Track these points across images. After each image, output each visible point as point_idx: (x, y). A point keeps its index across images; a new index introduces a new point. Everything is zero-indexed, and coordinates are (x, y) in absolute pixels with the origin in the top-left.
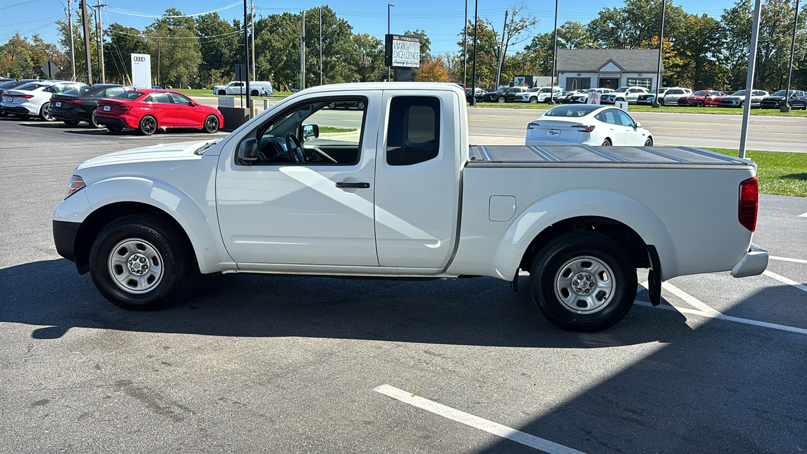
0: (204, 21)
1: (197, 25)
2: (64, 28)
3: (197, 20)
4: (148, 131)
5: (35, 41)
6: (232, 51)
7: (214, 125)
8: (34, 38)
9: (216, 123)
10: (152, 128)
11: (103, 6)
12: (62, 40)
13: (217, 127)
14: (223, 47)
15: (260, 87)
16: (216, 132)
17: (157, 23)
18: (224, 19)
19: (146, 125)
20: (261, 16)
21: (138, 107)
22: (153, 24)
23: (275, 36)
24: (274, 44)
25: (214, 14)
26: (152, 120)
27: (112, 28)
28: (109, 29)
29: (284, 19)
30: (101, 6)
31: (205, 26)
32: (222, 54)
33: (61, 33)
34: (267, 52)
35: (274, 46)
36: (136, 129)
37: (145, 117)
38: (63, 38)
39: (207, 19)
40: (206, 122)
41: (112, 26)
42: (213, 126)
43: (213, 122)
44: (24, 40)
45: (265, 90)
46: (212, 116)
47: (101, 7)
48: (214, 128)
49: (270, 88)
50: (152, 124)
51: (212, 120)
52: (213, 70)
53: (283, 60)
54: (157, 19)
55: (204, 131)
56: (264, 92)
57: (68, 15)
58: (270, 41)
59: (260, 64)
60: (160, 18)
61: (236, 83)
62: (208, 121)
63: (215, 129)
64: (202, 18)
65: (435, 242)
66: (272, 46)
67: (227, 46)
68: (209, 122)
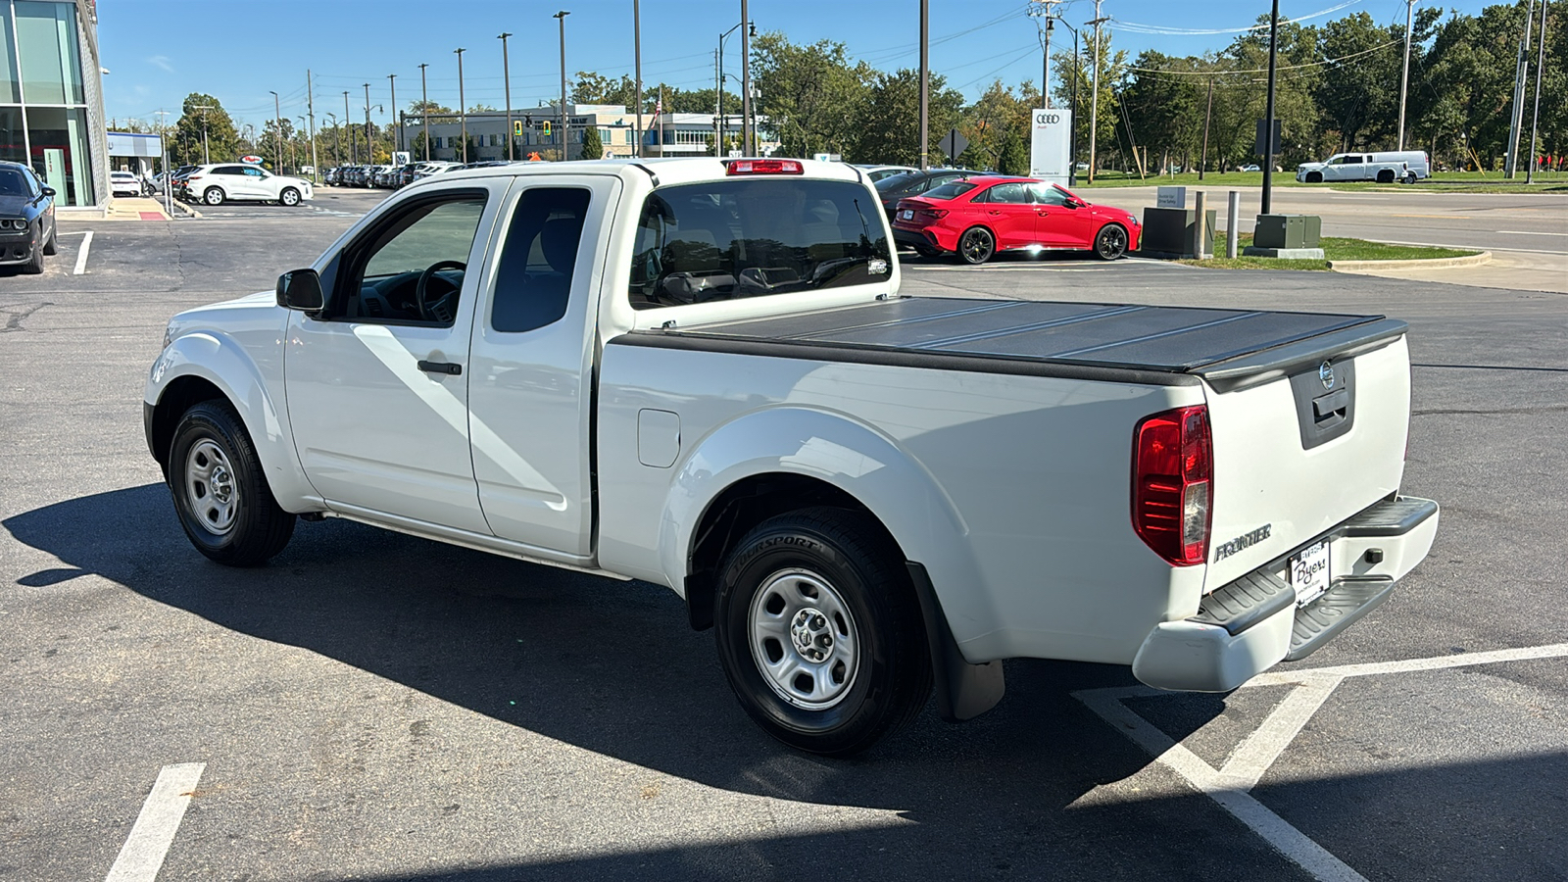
0: (1337, 33)
1: (1324, 41)
2: (1064, 67)
3: (1322, 33)
4: (974, 255)
5: (1025, 92)
6: (1392, 90)
7: (1117, 244)
8: (1024, 88)
9: (1121, 241)
10: (983, 252)
11: (1103, 20)
12: (1057, 88)
13: (1123, 249)
14: (1371, 84)
15: (1398, 164)
16: (1121, 258)
17: (1239, 45)
18: (1381, 26)
19: (972, 245)
20: (1453, 12)
21: (959, 210)
22: (1231, 47)
23: (1483, 53)
24: (1478, 70)
25: (1360, 16)
26: (983, 236)
27: (1143, 60)
28: (1138, 62)
29: (1517, 13)
30: (1100, 21)
31: (1338, 43)
32: (1367, 99)
33: (1058, 76)
34: (1461, 88)
35: (1479, 74)
36: (954, 252)
37: (971, 230)
38: (1060, 85)
39: (1344, 27)
40: (1099, 237)
41: (1142, 56)
42: (1113, 246)
43: (1114, 238)
44: (1007, 93)
45: (1408, 169)
46: (1114, 226)
47: (1100, 23)
48: (1115, 250)
49: (1423, 166)
50: (984, 242)
51: (1114, 234)
52: (1331, 133)
53: (1501, 102)
54: (1240, 37)
55: (1093, 255)
56: (1405, 174)
57: (1044, 43)
58: (1469, 63)
59: (1444, 115)
60: (1244, 31)
61: (1347, 157)
62: (1104, 236)
63: (1118, 253)
64: (1333, 28)
65: (558, 499)
66: (1472, 75)
67: (1382, 80)
68: (1106, 239)
